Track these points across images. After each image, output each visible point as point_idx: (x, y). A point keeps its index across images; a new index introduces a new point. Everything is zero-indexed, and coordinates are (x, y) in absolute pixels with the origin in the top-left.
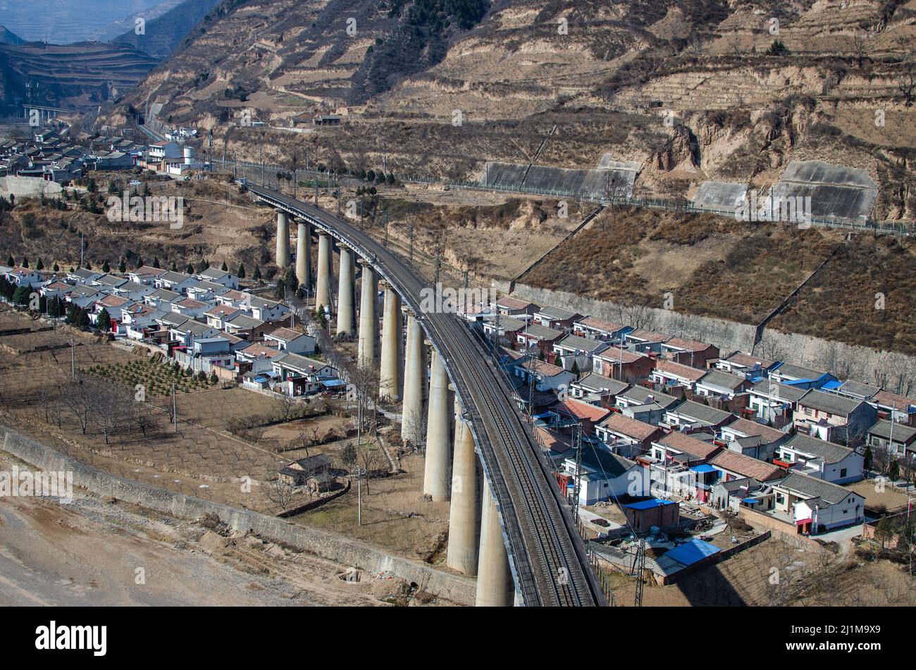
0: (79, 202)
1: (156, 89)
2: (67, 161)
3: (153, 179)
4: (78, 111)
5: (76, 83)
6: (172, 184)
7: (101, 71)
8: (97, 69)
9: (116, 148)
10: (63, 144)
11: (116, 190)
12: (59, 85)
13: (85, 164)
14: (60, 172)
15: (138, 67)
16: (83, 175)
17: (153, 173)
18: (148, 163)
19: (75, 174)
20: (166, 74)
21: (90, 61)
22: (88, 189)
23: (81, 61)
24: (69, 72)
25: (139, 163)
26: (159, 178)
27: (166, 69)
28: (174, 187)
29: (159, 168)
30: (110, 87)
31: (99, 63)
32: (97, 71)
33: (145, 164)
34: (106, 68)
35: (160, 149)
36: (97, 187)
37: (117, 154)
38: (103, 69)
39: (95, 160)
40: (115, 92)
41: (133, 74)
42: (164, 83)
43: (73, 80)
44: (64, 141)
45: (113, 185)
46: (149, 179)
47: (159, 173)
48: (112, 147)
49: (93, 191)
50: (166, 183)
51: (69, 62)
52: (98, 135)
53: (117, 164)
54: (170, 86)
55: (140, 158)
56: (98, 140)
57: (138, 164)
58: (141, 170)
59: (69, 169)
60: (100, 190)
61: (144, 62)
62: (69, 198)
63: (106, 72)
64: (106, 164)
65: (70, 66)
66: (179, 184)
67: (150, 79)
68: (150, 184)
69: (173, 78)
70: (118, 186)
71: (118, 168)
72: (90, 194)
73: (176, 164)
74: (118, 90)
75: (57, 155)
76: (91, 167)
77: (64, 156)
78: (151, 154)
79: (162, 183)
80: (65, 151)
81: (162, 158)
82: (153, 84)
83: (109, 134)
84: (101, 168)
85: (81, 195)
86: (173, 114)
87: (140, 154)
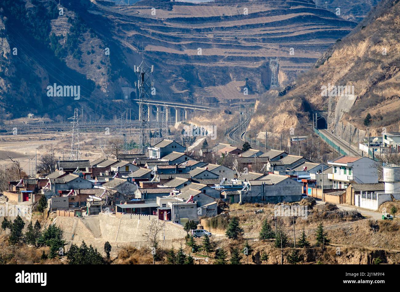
0: (213, 254)
1: (346, 71)
2: (194, 190)
3: (332, 218)
4: (223, 108)
5: (221, 64)
6: (363, 225)
7: (259, 44)
8: (254, 40)
9: (274, 167)
10: (191, 162)
11: (272, 236)
12: (193, 67)
13: (224, 194)
14: (183, 207)
15: (320, 35)
16: (219, 211)
17: (333, 207)
18: (325, 191)
19: (208, 210)
20: (363, 46)
21: (243, 27)
22: (228, 234)
23: (229, 28)
24: (209, 46)
25: (312, 192)
26: (342, 216)
27: (362, 38)
28: (367, 230)
29: (342, 200)
30: (273, 68)
31: (257, 31)
32: (254, 44)
33: (319, 193)
34: (269, 39)
35: (345, 168)
36: (241, 230)
37: (276, 177)
38: (264, 40)
39: (240, 187)
40: (282, 78)
41: (312, 47)
42: (359, 62)
43: (215, 58)
44: (193, 157)
45: (267, 227)
46: (325, 217)
47: (342, 208)
48: (268, 166)
49: (235, 237)
50: (354, 225)
51: (210, 30)
52: (247, 147)
53: (275, 194)
54: (368, 65)
55: (312, 183)
56: (246, 154)
57: (309, 193)
58: (314, 203)
59: (197, 201)
60: (246, 236)
61: (329, 28)
62: (196, 249)
63: (268, 45)
64: (257, 193)
65: (210, 36)
66: (374, 226)
67: (337, 55)
68: (328, 226)
69: (374, 53)
70: (274, 229)
71: (276, 200)
72: (230, 241)
73: (370, 193)
74: (288, 73)
75: (180, 179)
76: (233, 198)
77: (191, 180)
78: (330, 176)
79: (348, 225)
80: (192, 173)
81: (348, 184)
82: (341, 63)
83: (268, 145)
84: (247, 200)
85: (215, 244)
86: (373, 112)
87: (313, 177)
